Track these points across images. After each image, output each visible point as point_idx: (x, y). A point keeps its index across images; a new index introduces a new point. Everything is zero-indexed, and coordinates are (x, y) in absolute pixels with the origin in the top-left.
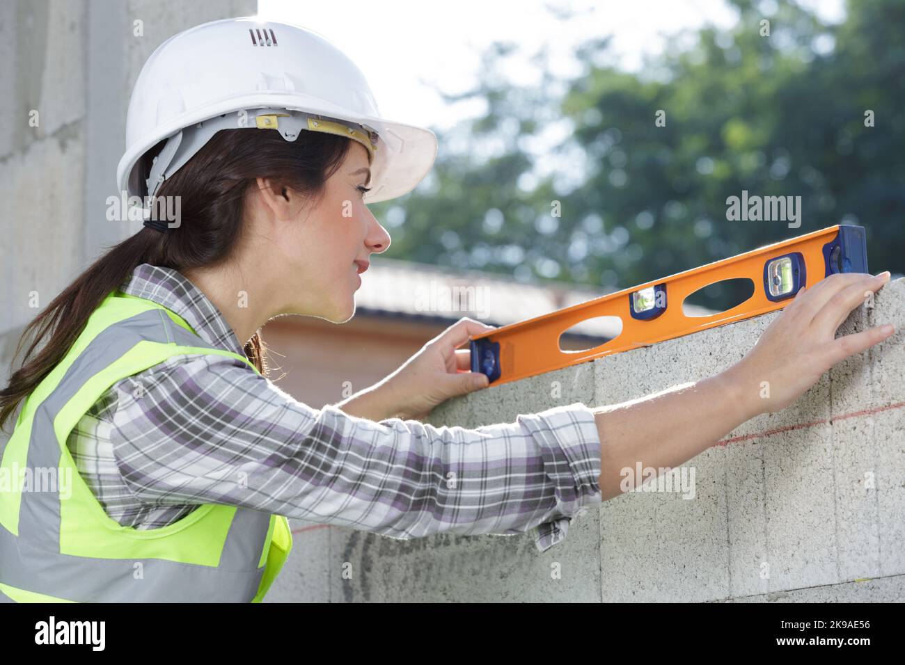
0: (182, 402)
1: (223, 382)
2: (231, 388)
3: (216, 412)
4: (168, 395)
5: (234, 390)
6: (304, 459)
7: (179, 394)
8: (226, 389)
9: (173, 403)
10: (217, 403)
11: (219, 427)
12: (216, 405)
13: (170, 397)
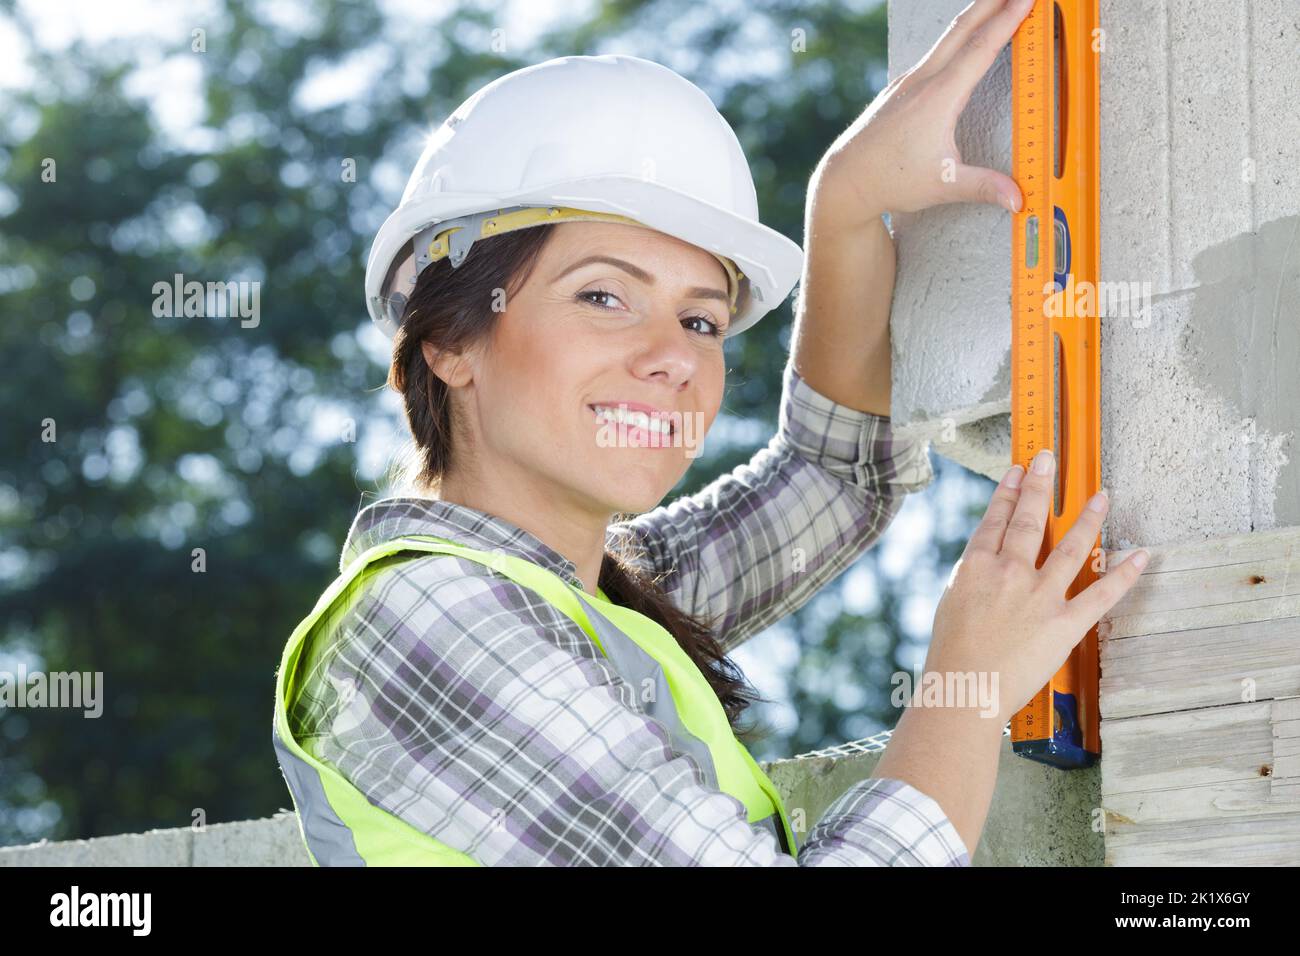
0: (414, 681)
1: (471, 643)
2: (482, 654)
3: (460, 697)
4: (392, 673)
5: (487, 658)
6: (582, 848)
7: (408, 669)
8: (475, 656)
9: (401, 685)
10: (461, 681)
11: (464, 725)
12: (459, 684)
13: (395, 676)
